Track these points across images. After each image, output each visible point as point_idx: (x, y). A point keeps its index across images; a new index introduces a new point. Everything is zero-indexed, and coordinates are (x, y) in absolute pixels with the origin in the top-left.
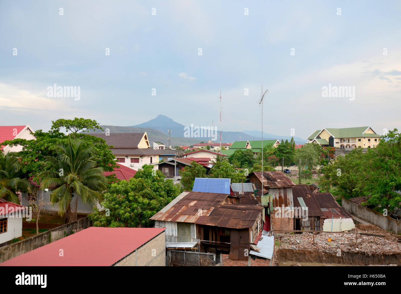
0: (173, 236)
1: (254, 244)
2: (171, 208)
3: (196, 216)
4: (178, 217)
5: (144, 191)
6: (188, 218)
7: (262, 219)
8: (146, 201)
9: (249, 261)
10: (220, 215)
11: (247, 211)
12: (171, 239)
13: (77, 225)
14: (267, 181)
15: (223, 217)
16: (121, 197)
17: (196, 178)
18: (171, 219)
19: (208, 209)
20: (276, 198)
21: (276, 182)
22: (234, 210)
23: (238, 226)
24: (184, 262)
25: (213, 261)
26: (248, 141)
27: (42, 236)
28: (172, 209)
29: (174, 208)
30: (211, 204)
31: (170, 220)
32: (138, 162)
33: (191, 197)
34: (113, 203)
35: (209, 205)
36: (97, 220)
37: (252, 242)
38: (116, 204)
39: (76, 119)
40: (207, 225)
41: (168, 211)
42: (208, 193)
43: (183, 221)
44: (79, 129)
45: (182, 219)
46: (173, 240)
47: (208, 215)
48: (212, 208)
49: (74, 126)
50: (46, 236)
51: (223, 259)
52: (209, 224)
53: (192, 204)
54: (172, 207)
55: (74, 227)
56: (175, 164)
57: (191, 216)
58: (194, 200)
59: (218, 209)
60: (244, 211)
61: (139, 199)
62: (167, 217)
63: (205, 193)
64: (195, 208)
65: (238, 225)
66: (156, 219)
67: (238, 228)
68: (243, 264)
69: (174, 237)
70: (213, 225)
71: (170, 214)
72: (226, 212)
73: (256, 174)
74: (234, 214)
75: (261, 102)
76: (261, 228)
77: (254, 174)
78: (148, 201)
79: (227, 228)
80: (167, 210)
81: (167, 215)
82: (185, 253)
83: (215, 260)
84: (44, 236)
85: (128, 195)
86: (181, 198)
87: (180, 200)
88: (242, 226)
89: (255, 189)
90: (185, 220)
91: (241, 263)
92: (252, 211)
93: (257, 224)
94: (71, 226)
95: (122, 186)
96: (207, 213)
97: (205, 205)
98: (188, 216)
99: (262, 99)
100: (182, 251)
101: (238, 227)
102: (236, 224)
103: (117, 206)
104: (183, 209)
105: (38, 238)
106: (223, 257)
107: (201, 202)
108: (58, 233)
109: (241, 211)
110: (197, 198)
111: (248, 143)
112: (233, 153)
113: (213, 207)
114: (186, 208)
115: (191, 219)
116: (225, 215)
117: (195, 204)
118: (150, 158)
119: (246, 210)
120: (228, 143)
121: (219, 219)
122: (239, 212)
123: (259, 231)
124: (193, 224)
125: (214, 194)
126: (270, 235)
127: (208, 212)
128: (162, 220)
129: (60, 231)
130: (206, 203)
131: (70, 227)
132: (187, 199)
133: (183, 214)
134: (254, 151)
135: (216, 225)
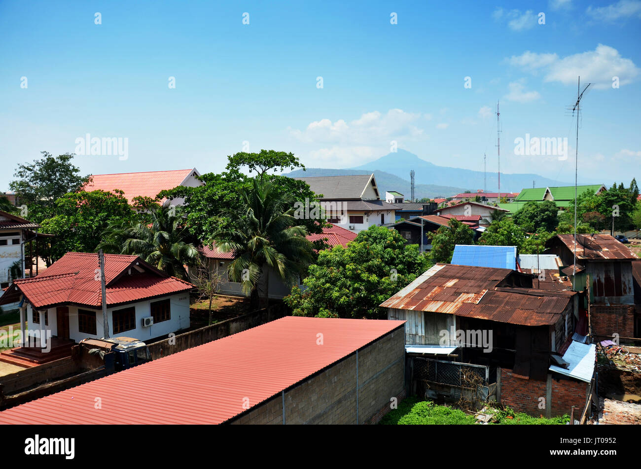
0: (418, 335)
1: (557, 354)
2: (414, 290)
3: (456, 304)
4: (426, 303)
5: (370, 263)
6: (444, 304)
7: (573, 314)
8: (374, 278)
9: (548, 382)
10: (499, 302)
11: (546, 298)
12: (414, 340)
13: (268, 314)
14: (583, 250)
15: (503, 305)
16: (335, 272)
17: (456, 245)
18: (414, 307)
19: (477, 293)
20: (599, 281)
21: (600, 251)
22: (523, 295)
23: (528, 321)
24: (435, 377)
25: (485, 378)
26: (548, 188)
27: (218, 329)
28: (416, 292)
29: (419, 290)
30: (482, 285)
31: (412, 308)
32: (362, 222)
33: (448, 274)
34: (322, 280)
35: (480, 286)
36: (296, 306)
37: (553, 350)
38: (327, 282)
39: (263, 152)
40: (475, 317)
41: (410, 294)
42: (477, 267)
43: (433, 310)
44: (267, 167)
45: (432, 307)
46: (418, 342)
47: (478, 302)
48: (484, 291)
49: (261, 162)
50: (223, 328)
51: (503, 376)
52: (478, 317)
53: (451, 283)
54: (417, 288)
55: (263, 318)
56: (422, 225)
57: (448, 303)
58: (453, 278)
59: (495, 293)
60: (539, 298)
61: (363, 275)
62: (408, 304)
63: (471, 267)
64: (454, 290)
65: (530, 319)
66: (390, 307)
67: (529, 325)
68: (537, 387)
69: (420, 337)
70: (486, 318)
71: (412, 299)
72: (508, 298)
73: (562, 239)
74: (523, 302)
75: (577, 108)
76: (571, 328)
77: (559, 239)
78: (376, 278)
79: (509, 324)
80: (408, 293)
81: (407, 300)
82: (438, 363)
83: (487, 376)
84: (219, 328)
85: (345, 269)
86: (432, 274)
87: (429, 278)
88: (536, 321)
89: (561, 264)
90: (438, 309)
91: (534, 384)
92: (555, 298)
93: (563, 322)
94: (258, 315)
95: (336, 255)
96: (476, 299)
97: (471, 286)
98: (442, 302)
99: (578, 101)
100: (432, 360)
101: (530, 323)
102: (526, 319)
103: (328, 285)
104: (435, 292)
105: (212, 331)
106: (501, 374)
107: (465, 282)
108: (240, 325)
109: (536, 297)
110: (458, 275)
111: (548, 192)
112: (521, 208)
113: (486, 290)
114: (439, 290)
115: (449, 307)
116: (507, 303)
117: (455, 284)
118: (380, 216)
119: (543, 296)
120: (511, 193)
121: (495, 309)
122: (531, 298)
123: (568, 334)
124: (451, 315)
125: (488, 268)
126: (589, 342)
127: (477, 297)
128: (400, 308)
129: (242, 322)
130: (472, 283)
131: (257, 317)
132: (441, 277)
133: (435, 299)
134: (559, 204)
135: (491, 318)
